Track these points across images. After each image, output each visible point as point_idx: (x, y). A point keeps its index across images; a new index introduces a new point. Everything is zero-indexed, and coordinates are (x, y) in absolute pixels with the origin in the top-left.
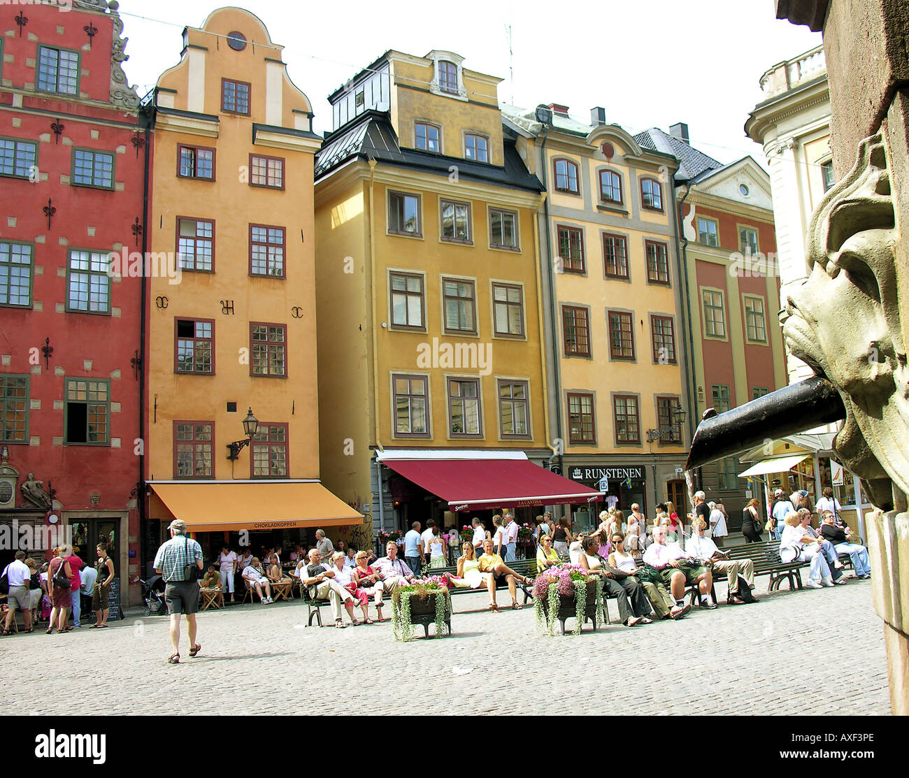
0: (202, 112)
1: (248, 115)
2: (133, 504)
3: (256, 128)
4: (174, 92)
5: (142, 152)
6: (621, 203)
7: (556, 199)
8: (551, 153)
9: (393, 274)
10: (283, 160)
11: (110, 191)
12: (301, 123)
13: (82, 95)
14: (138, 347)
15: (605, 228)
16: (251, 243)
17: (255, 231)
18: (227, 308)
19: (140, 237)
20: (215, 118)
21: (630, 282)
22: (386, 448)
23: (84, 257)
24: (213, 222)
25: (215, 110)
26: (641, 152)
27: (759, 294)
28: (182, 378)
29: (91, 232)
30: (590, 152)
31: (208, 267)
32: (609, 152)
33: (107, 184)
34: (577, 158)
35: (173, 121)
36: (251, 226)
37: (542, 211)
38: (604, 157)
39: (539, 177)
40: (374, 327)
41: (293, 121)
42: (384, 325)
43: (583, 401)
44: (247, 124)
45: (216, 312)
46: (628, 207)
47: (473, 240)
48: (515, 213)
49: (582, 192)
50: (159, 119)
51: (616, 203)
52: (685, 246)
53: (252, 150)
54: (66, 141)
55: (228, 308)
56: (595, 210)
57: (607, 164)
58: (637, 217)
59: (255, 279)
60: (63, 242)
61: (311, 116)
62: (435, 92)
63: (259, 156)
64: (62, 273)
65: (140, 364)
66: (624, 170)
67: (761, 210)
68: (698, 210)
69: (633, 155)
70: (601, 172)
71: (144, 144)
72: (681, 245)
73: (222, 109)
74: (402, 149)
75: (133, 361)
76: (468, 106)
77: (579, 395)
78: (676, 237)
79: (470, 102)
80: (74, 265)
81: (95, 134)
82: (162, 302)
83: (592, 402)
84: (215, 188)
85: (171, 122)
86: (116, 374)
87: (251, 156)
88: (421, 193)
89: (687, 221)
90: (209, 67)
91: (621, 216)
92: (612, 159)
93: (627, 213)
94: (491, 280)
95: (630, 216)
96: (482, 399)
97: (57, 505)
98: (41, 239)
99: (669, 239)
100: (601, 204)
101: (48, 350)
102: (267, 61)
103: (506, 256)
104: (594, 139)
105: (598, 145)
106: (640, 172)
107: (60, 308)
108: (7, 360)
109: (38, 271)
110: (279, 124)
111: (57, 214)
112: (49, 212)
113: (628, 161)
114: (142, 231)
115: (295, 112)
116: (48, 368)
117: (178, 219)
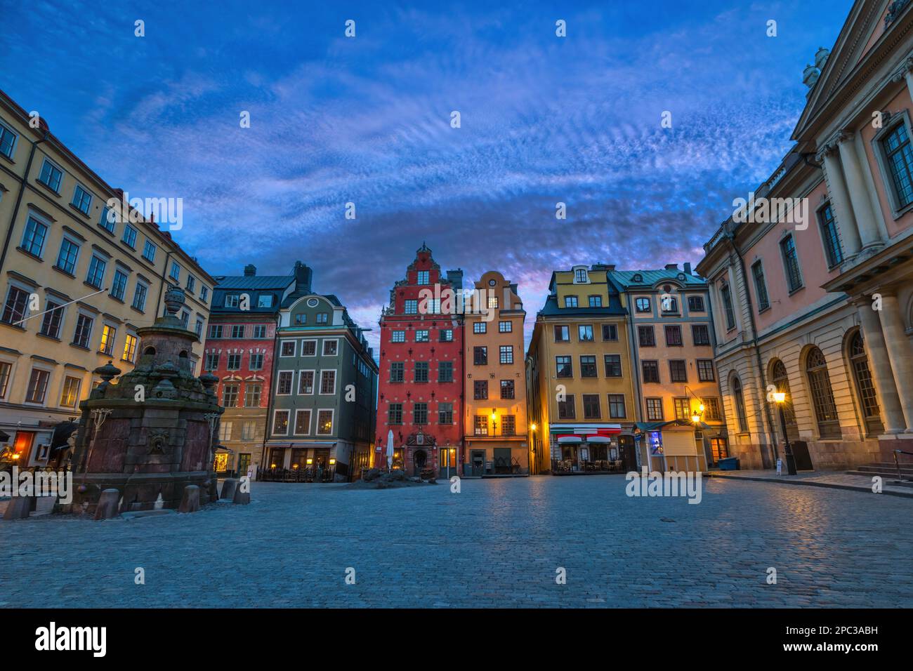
1: (498, 308)
2: (461, 444)
3: (500, 312)
5: (461, 327)
6: (677, 311)
7: (637, 316)
8: (633, 297)
9: (557, 357)
10: (511, 322)
11: (452, 342)
12: (517, 307)
14: (461, 391)
15: (667, 324)
16: (500, 353)
17: (502, 348)
19: (461, 355)
21: (683, 346)
22: (553, 423)
24: (486, 347)
26: (686, 286)
28: (477, 401)
29: (446, 356)
30: (656, 292)
31: (485, 363)
32: (668, 289)
33: (451, 340)
34: (650, 296)
36: (500, 347)
37: (629, 322)
38: (666, 292)
39: (628, 309)
40: (549, 378)
41: (514, 307)
42: (554, 377)
43: (656, 401)
44: (497, 311)
45: (488, 378)
46: (681, 312)
47: (594, 339)
48: (616, 325)
49: (652, 310)
50: (466, 316)
51: (673, 311)
53: (499, 320)
54: (437, 328)
55: (493, 376)
56: (660, 316)
57: (668, 295)
58: (686, 315)
59: (502, 365)
60: (437, 360)
61: (522, 304)
62: (575, 284)
63: (502, 322)
64: (437, 370)
65: (462, 397)
66: (678, 296)
69: (682, 287)
70: (664, 299)
71: (462, 325)
74: (560, 309)
75: (460, 396)
76: (590, 286)
77: (653, 399)
81: (446, 324)
82: (469, 376)
83: (661, 402)
84: (486, 335)
85: (470, 316)
86: (455, 401)
87: (499, 322)
88: (569, 324)
91: (676, 317)
92: (671, 292)
93: (680, 315)
94: (604, 354)
95: (682, 316)
96: (600, 403)
97: (436, 444)
98: (430, 360)
99: (708, 323)
100: (664, 313)
101: (433, 395)
102: (504, 287)
103: (611, 344)
104: (657, 286)
105: (661, 288)
106: (688, 295)
107: (437, 381)
108: (421, 399)
109: (430, 370)
110: (509, 309)
111: (435, 352)
112: (433, 351)
113: (679, 292)
114: (462, 353)
115: (515, 303)
116: (433, 400)
117: (474, 348)
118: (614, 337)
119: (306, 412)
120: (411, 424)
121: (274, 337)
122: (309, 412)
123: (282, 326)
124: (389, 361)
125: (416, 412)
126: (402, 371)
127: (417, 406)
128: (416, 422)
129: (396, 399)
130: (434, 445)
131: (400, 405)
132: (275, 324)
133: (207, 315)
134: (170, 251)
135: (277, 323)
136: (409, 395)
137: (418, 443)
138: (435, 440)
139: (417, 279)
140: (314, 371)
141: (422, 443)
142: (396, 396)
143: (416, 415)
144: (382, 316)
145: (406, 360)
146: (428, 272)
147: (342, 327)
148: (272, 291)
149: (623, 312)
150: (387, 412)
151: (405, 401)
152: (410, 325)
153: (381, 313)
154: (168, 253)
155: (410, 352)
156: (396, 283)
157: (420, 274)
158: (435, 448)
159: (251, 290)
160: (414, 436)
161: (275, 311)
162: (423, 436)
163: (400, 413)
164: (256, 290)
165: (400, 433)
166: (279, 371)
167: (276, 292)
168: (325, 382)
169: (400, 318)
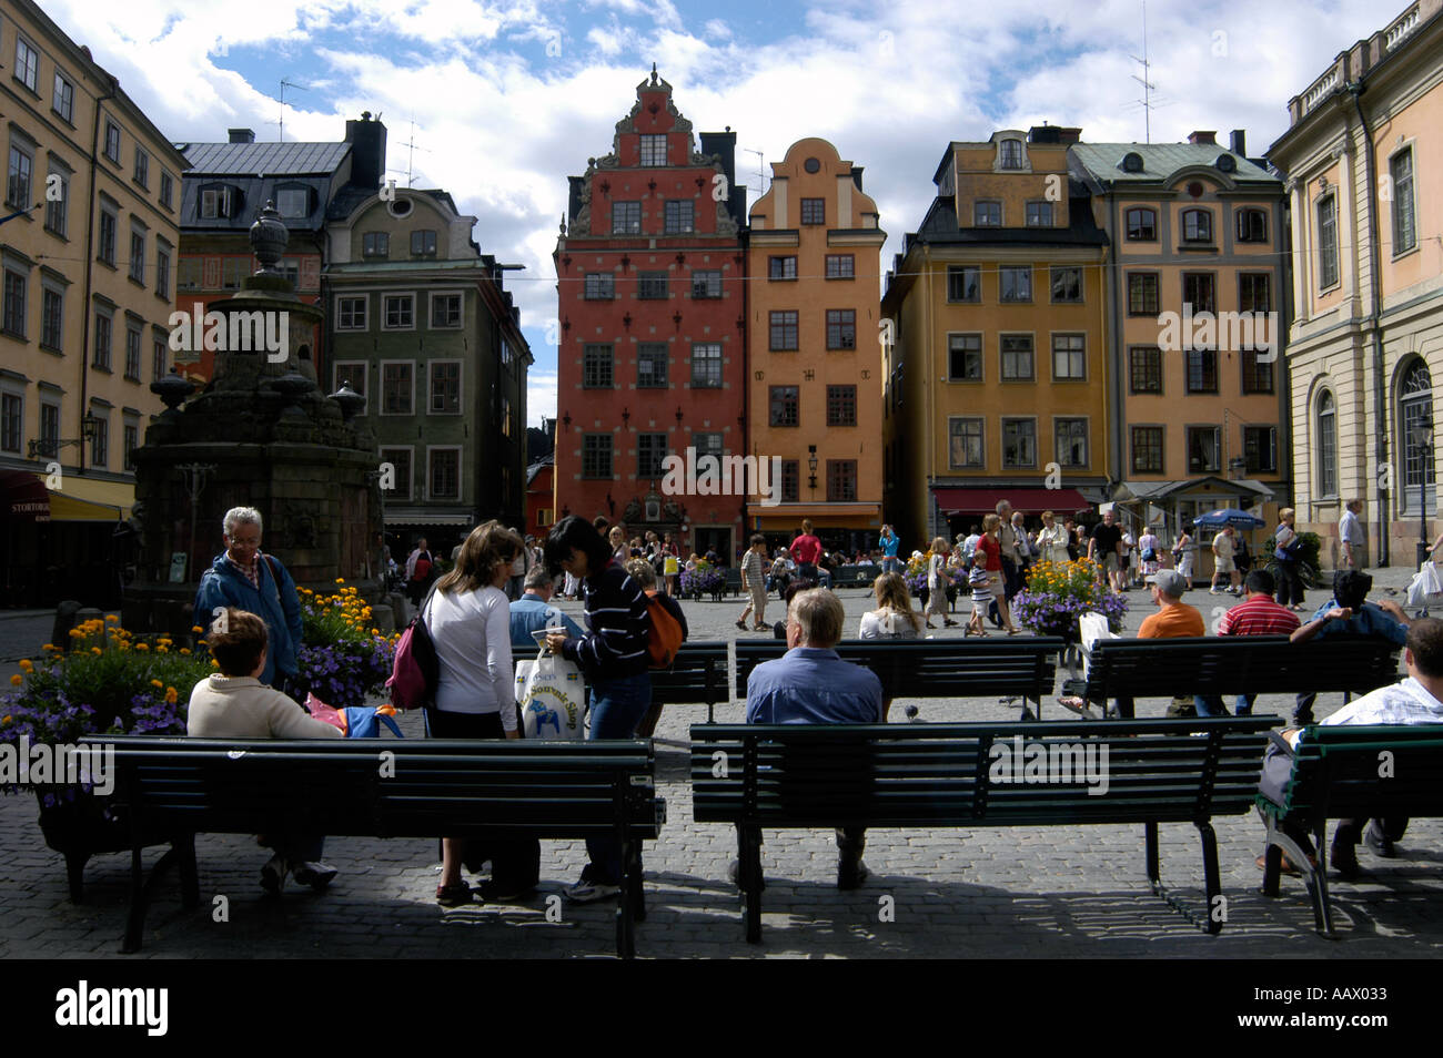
0: (785, 228)
1: (823, 224)
2: (738, 519)
3: (830, 233)
4: (764, 216)
5: (741, 267)
6: (1210, 241)
7: (1127, 248)
8: (1123, 205)
9: (951, 336)
10: (852, 255)
11: (719, 298)
12: (868, 223)
13: (697, 231)
14: (741, 408)
15: (1187, 268)
16: (828, 324)
17: (831, 314)
19: (742, 329)
20: (796, 231)
22: (938, 477)
23: (703, 349)
24: (797, 312)
25: (796, 225)
26: (1234, 185)
28: (774, 430)
29: (707, 330)
30: (1172, 196)
31: (794, 347)
32: (1196, 191)
33: (717, 294)
34: (1156, 205)
35: (762, 240)
36: (828, 311)
37: (1109, 261)
38: (1190, 197)
39: (1108, 230)
40: (932, 382)
41: (860, 222)
43: (1151, 434)
44: (823, 231)
45: (800, 379)
46: (1219, 242)
47: (1033, 299)
48: (1081, 268)
49: (1159, 236)
50: (752, 240)
51: (1205, 241)
53: (827, 251)
54: (687, 267)
55: (809, 376)
56: (1175, 252)
57: (1193, 204)
58: (1229, 249)
59: (831, 353)
60: (687, 339)
61: (877, 216)
62: (996, 172)
63: (833, 256)
64: (687, 361)
65: (744, 421)
66: (1217, 208)
69: (1226, 190)
70: (1184, 213)
71: (743, 262)
73: (802, 224)
74: (961, 229)
75: (739, 419)
76: (1031, 178)
77: (1147, 429)
79: (1033, 174)
80: (696, 355)
81: (707, 259)
82: (760, 375)
83: (1161, 433)
84: (798, 285)
85: (761, 241)
86: (727, 429)
87: (827, 256)
88: (981, 264)
90: (790, 191)
91: (1208, 253)
92: (1201, 198)
93: (1216, 250)
94: (1052, 331)
95: (1221, 252)
96: (1037, 435)
97: (687, 519)
98: (672, 340)
99: (1273, 268)
100: (1183, 245)
101: (679, 416)
102: (838, 176)
103: (1067, 309)
104: (1176, 183)
105: (1183, 188)
106: (1236, 205)
107: (687, 386)
108: (652, 424)
109: (672, 361)
110: (849, 227)
111: (683, 321)
112: (677, 319)
113: (1220, 197)
114: (743, 325)
115: (863, 214)
116: (679, 427)
117: (771, 313)
118: (1075, 293)
119: (401, 451)
120: (632, 477)
121: (317, 287)
122: (409, 451)
123: (333, 261)
124: (579, 340)
125: (641, 453)
126: (609, 363)
127: (645, 441)
128: (641, 473)
129: (598, 424)
130: (682, 522)
131: (608, 438)
132: (318, 258)
133: (174, 238)
134: (102, 95)
135: (322, 254)
136: (626, 416)
137: (648, 518)
138: (684, 512)
139: (639, 154)
140: (413, 362)
141: (657, 518)
142: (597, 419)
143: (641, 460)
144: (561, 238)
145: (618, 340)
146: (664, 138)
147: (471, 263)
148: (304, 181)
149: (1098, 240)
150: (578, 453)
151: (617, 429)
152: (625, 262)
153: (559, 233)
154: (99, 101)
155: (627, 321)
156: (592, 162)
157: (646, 142)
158: (684, 528)
159: (256, 176)
160: (640, 502)
161: (317, 227)
162: (658, 504)
163: (609, 453)
164: (266, 176)
165: (609, 497)
166: (336, 363)
167: (314, 182)
168: (438, 388)
169: (604, 245)
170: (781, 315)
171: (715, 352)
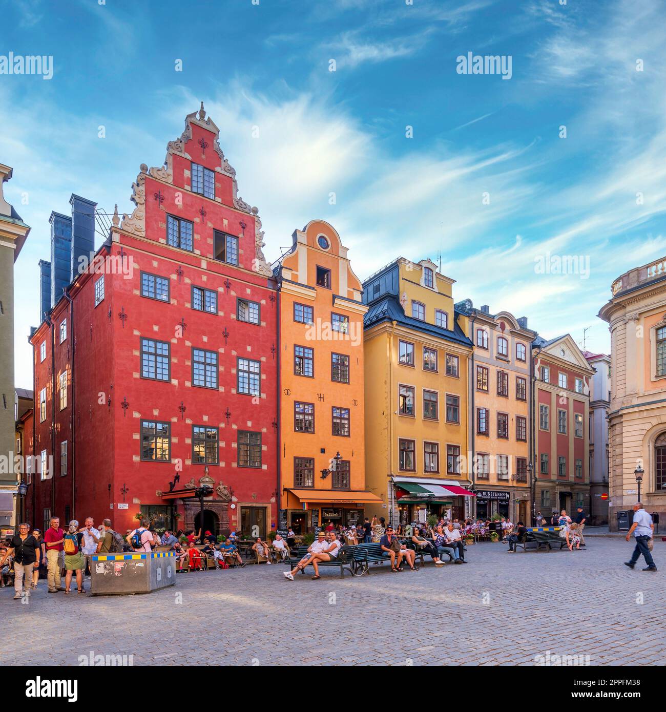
0: (306, 284)
1: (330, 288)
2: (274, 500)
3: (334, 297)
4: (291, 270)
5: (275, 304)
6: (506, 356)
7: (478, 352)
8: (475, 325)
9: (400, 385)
10: (347, 317)
11: (258, 325)
12: (357, 297)
13: (240, 265)
14: (274, 416)
15: (499, 369)
16: (332, 363)
17: (334, 356)
18: (321, 398)
19: (275, 354)
20: (313, 288)
21: (508, 398)
23: (246, 363)
24: (313, 349)
25: (313, 284)
26: (519, 328)
27: (565, 409)
28: (298, 434)
29: (249, 349)
31: (311, 374)
32: (503, 327)
33: (256, 322)
34: (487, 329)
36: (332, 354)
37: (471, 357)
38: (501, 330)
39: (470, 339)
40: (392, 413)
41: (353, 294)
42: (396, 413)
44: (330, 294)
45: (313, 399)
46: (510, 358)
47: (438, 370)
48: (458, 357)
49: (489, 349)
50: (283, 286)
51: (504, 355)
52: (534, 381)
53: (333, 310)
56: (495, 359)
57: (501, 334)
58: (514, 364)
59: (335, 383)
60: (235, 353)
61: (362, 293)
62: (421, 285)
63: (336, 314)
64: (235, 371)
65: (277, 425)
66: (509, 337)
67: (571, 364)
68: (542, 362)
69: (515, 330)
70: (498, 338)
71: (276, 300)
72: (533, 380)
73: (318, 284)
74: (406, 317)
75: (273, 423)
76: (438, 295)
78: (531, 376)
79: (439, 293)
80: (241, 367)
81: (248, 291)
82: (288, 392)
86: (265, 430)
87: (332, 313)
88: (415, 342)
89: (537, 367)
90: (309, 257)
91: (506, 362)
92: (505, 332)
93: (508, 362)
94: (446, 393)
95: (510, 363)
97: (234, 499)
98: (222, 350)
99: (527, 377)
100: (498, 356)
101: (228, 415)
102: (339, 257)
103: (452, 380)
104: (497, 320)
106: (517, 339)
107: (233, 391)
108: (206, 418)
109: (221, 369)
110: (345, 296)
111: (230, 337)
112: (226, 334)
113: (510, 333)
114: (277, 350)
115: (354, 289)
116: (228, 424)
117: (295, 346)
118: (456, 372)
120: (189, 462)
128: (196, 460)
130: (230, 501)
131: (168, 425)
136: (183, 408)
138: (232, 493)
141: (210, 498)
149: (467, 343)
151: (175, 419)
158: (233, 506)
162: (211, 486)
170: (302, 350)
171: (255, 367)
